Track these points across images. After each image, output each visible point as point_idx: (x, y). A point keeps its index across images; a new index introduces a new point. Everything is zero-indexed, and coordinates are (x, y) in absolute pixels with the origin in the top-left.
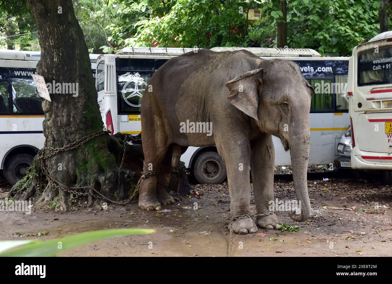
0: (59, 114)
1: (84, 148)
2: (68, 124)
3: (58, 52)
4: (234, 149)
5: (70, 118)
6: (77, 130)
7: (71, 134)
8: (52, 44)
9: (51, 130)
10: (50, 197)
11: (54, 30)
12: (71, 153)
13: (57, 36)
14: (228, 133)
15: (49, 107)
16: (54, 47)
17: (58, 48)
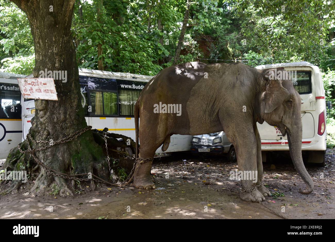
0: (55, 112)
1: (77, 141)
2: (65, 120)
3: (60, 58)
4: (248, 136)
5: (66, 115)
6: (71, 126)
7: (67, 128)
8: (55, 52)
9: (45, 126)
10: (46, 184)
11: (59, 40)
12: (66, 146)
13: (61, 45)
14: (242, 124)
15: (45, 106)
16: (57, 54)
17: (61, 56)
